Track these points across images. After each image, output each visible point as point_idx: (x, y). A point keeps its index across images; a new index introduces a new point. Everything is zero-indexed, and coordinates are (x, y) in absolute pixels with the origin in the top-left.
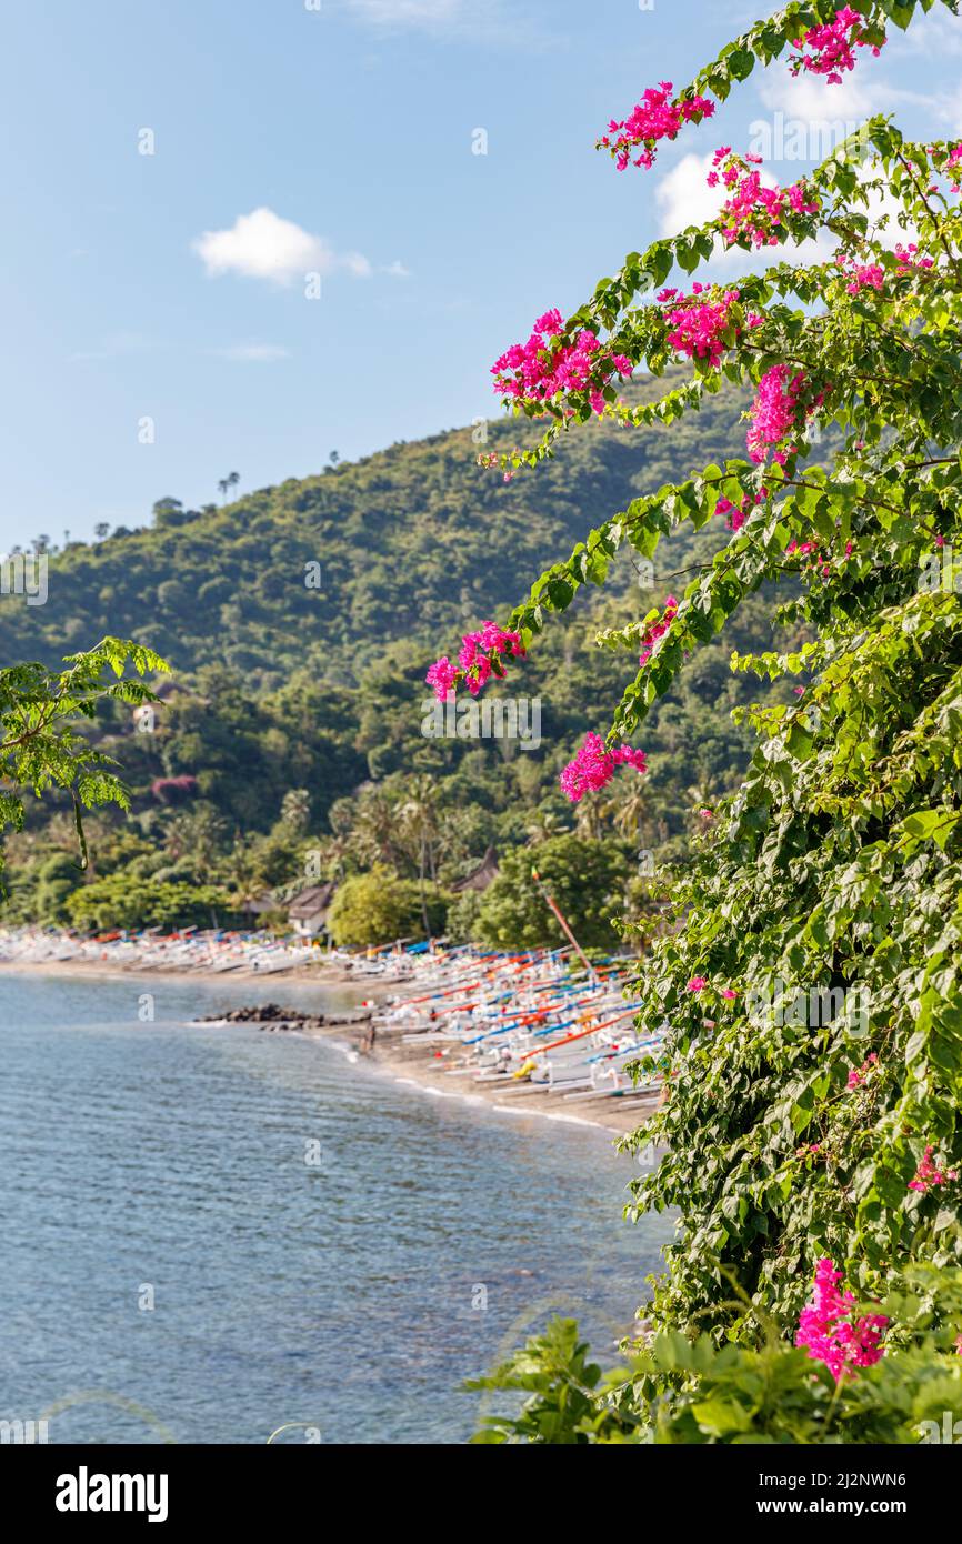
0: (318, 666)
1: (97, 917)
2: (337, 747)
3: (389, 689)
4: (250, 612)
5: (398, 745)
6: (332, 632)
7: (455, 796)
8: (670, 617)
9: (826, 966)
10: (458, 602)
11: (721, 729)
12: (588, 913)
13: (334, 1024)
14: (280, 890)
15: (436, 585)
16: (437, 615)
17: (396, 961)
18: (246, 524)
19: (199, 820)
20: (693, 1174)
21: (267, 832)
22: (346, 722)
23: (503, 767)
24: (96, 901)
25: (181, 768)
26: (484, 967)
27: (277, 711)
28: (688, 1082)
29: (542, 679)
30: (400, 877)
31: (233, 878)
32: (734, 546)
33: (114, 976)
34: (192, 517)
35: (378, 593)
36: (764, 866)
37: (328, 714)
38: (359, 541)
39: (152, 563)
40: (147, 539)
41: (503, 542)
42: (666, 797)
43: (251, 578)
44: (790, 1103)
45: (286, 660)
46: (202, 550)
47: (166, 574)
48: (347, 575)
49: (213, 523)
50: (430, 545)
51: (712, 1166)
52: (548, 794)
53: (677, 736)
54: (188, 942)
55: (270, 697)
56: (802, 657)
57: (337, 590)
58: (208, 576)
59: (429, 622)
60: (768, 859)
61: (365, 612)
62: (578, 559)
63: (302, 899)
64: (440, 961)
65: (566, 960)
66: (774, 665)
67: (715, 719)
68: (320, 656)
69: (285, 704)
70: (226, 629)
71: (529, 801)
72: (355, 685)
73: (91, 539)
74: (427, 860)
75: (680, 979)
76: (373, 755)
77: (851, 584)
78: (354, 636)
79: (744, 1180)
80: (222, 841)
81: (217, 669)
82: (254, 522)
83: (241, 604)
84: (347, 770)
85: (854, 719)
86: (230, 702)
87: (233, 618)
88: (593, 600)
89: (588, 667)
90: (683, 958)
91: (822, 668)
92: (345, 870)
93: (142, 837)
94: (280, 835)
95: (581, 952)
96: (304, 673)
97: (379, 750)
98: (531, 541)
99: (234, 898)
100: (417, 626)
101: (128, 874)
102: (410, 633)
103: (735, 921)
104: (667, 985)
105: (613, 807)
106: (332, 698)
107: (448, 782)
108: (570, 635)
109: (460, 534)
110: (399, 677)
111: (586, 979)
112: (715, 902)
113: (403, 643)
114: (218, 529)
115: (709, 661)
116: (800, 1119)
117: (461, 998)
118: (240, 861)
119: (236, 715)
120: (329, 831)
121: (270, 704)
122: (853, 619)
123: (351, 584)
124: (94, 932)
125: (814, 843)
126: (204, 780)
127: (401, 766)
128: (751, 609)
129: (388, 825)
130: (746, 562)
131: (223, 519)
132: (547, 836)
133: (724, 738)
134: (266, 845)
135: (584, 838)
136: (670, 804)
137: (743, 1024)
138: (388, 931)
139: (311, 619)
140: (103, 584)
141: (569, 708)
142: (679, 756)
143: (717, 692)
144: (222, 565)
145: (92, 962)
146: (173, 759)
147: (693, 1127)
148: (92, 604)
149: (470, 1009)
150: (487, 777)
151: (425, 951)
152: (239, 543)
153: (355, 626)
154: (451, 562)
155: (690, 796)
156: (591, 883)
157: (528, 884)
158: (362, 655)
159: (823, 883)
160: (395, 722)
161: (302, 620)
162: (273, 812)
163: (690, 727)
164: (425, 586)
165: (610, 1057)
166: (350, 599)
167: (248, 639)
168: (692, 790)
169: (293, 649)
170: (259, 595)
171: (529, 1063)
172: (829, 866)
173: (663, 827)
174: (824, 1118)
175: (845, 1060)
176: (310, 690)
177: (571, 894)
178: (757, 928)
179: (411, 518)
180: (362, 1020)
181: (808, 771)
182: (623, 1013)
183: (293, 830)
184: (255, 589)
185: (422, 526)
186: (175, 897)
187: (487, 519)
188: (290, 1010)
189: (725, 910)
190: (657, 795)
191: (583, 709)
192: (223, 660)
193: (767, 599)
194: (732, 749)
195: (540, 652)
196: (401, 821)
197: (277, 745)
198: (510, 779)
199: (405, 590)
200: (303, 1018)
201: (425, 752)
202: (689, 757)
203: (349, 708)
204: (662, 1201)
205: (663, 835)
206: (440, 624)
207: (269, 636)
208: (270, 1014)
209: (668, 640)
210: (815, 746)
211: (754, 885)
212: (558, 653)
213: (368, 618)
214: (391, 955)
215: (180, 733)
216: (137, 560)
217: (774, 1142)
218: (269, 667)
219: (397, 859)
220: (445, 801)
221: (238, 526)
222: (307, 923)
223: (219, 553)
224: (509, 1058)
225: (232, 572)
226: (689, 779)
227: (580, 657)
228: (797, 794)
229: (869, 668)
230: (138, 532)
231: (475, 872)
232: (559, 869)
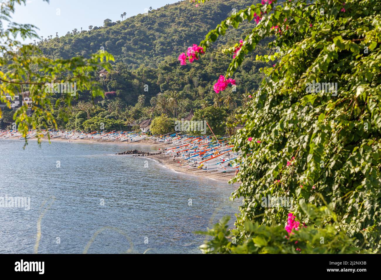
0: (147, 63)
1: (90, 127)
2: (152, 84)
3: (165, 68)
4: (129, 49)
5: (168, 83)
6: (150, 54)
7: (183, 96)
8: (241, 46)
9: (281, 135)
10: (183, 46)
11: (251, 79)
12: (217, 126)
13: (152, 154)
14: (138, 120)
15: (177, 42)
16: (178, 50)
17: (168, 138)
18: (128, 26)
19: (117, 102)
20: (247, 188)
21: (134, 106)
22: (155, 77)
23: (195, 89)
24: (90, 123)
25: (112, 89)
26: (190, 140)
27: (136, 74)
28: (246, 165)
29: (205, 66)
30: (168, 117)
31: (125, 118)
32: (258, 27)
33: (95, 142)
34: (114, 24)
35: (162, 44)
36: (265, 110)
37: (150, 75)
38: (157, 30)
39: (104, 36)
40: (102, 30)
41: (194, 30)
42: (237, 96)
43: (129, 40)
44: (272, 170)
45: (139, 61)
46: (117, 33)
47: (107, 39)
48: (154, 39)
49: (119, 26)
50: (176, 31)
51: (252, 186)
52: (206, 96)
53: (239, 80)
54: (114, 134)
55: (135, 71)
56: (274, 56)
57: (152, 43)
58: (118, 40)
59: (175, 51)
60: (266, 108)
61: (159, 49)
62: (218, 29)
63: (143, 123)
64: (179, 138)
65: (211, 138)
66: (267, 59)
67: (249, 76)
68: (148, 60)
69: (138, 72)
70: (123, 53)
71: (201, 98)
72: (157, 68)
73: (88, 30)
74: (175, 112)
75: (244, 139)
76: (161, 86)
77: (288, 37)
78: (156, 55)
79: (261, 190)
80: (123, 108)
81: (121, 64)
82: (130, 25)
83: (127, 46)
84: (155, 90)
85: (290, 71)
86: (124, 72)
87: (125, 50)
88: (218, 46)
89: (216, 63)
90: (244, 133)
91: (280, 59)
92: (154, 115)
93: (102, 107)
94: (138, 106)
95: (215, 136)
96: (143, 64)
97: (163, 84)
98: (202, 30)
99: (126, 123)
100: (172, 52)
101: (98, 117)
102: (170, 54)
103: (258, 124)
104: (240, 140)
105: (223, 99)
106: (151, 71)
107: (180, 93)
108: (212, 55)
109: (184, 28)
110: (168, 65)
111: (216, 143)
112: (253, 119)
113: (169, 57)
114: (121, 27)
115: (248, 61)
116: (275, 174)
117: (184, 148)
118: (127, 113)
119: (126, 75)
120: (150, 105)
121: (135, 73)
122: (288, 46)
123: (155, 41)
124: (90, 131)
125: (278, 103)
126: (118, 92)
127: (168, 88)
128: (259, 48)
129: (165, 104)
130: (261, 31)
131: (122, 25)
132: (206, 106)
133: (251, 81)
134: (134, 109)
135: (216, 107)
136: (238, 98)
137: (260, 150)
138: (165, 131)
139: (145, 51)
140: (91, 42)
141: (212, 74)
142: (240, 86)
143: (250, 69)
144: (122, 37)
145: (89, 139)
146: (110, 87)
147: (247, 176)
148: (88, 47)
149: (187, 151)
150: (191, 91)
151: (175, 136)
152: (126, 31)
153: (156, 52)
154: (181, 36)
155: (243, 96)
156: (217, 118)
157: (201, 119)
158: (158, 60)
159: (281, 114)
160: (167, 77)
161: (143, 51)
162: (135, 101)
163: (243, 78)
164: (175, 42)
165: (222, 163)
166: (155, 45)
167: (129, 56)
168: (243, 94)
169: (140, 58)
170: (132, 44)
171: (202, 164)
172: (282, 109)
173: (236, 104)
174: (281, 174)
175: (286, 159)
176: (145, 69)
177: (212, 121)
178: (263, 125)
179: (171, 24)
180: (159, 153)
181: (277, 85)
182: (226, 152)
183: (141, 105)
184: (130, 43)
185: (174, 26)
186: (110, 122)
187: (190, 24)
188: (140, 151)
189: (256, 121)
190: (234, 96)
191: (215, 74)
192: (122, 61)
193: (263, 45)
194: (253, 84)
195: (204, 59)
196: (168, 103)
197: (136, 83)
198: (196, 92)
199: (169, 43)
200: (144, 153)
201: (174, 85)
202: (242, 86)
203: (155, 73)
204: (239, 195)
205: (236, 106)
206: (178, 52)
207: (134, 55)
208: (135, 152)
209: (241, 51)
210: (278, 78)
211: (263, 114)
212: (209, 59)
213: (159, 50)
214: (167, 137)
215: (111, 80)
216: (100, 35)
217: (269, 180)
218: (134, 63)
219: (168, 112)
220: (180, 97)
221: (126, 26)
222: (145, 129)
223: (121, 33)
224: (197, 163)
225: (124, 38)
226: (243, 92)
227: (214, 60)
228: (274, 91)
229: (293, 58)
230: (100, 28)
231: (188, 116)
232: (209, 115)
